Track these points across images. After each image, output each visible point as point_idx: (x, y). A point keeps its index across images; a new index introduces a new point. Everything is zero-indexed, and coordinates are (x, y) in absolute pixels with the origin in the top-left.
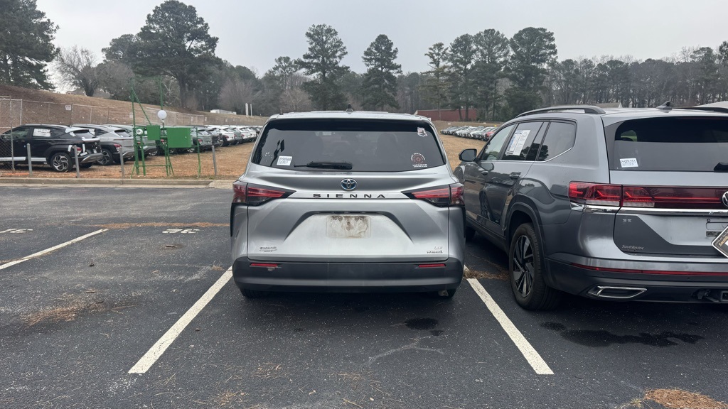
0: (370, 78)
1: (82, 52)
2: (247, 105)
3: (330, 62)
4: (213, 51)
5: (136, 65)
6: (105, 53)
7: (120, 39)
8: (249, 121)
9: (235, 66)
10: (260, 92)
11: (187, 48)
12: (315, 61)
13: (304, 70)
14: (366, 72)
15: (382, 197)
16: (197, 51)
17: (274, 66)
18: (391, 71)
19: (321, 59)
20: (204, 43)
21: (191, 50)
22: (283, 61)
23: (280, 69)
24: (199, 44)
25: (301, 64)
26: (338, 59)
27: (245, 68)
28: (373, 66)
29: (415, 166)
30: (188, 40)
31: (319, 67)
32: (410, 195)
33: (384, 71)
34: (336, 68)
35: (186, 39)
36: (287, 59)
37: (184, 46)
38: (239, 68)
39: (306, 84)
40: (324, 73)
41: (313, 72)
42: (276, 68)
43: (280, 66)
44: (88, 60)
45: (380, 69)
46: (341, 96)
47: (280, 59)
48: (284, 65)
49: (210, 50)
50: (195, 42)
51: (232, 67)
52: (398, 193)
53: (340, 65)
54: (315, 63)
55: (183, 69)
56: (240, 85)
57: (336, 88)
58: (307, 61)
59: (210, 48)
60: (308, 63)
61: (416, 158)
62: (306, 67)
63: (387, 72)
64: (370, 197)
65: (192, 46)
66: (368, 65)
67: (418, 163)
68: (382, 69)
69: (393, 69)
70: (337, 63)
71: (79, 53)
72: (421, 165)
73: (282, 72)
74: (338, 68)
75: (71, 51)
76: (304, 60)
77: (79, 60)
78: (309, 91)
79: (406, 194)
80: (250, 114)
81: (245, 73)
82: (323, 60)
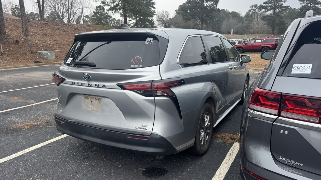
0: (302, 11)
1: (165, 12)
2: (232, 30)
3: (279, 4)
4: (216, 6)
5: (184, 16)
6: (176, 12)
7: (182, 5)
8: (233, 37)
9: (231, 12)
10: (241, 23)
11: (205, 6)
12: (270, 5)
13: (263, 10)
14: (300, 8)
15: (104, 87)
16: (210, 6)
17: (249, 10)
18: (317, 6)
19: (273, 3)
20: (213, 3)
21: (207, 6)
22: (254, 7)
23: (252, 11)
24: (211, 3)
25: (261, 7)
26: (283, 3)
27: (235, 12)
28: (305, 4)
29: (132, 66)
30: (206, 2)
31: (272, 8)
32: (122, 87)
33: (311, 6)
34: (282, 7)
35: (205, 2)
36: (256, 6)
37: (204, 5)
38: (233, 12)
39: (264, 17)
40: (274, 10)
41: (268, 10)
42: (250, 11)
43: (252, 10)
44: (167, 15)
45: (309, 5)
46: (284, 21)
47: (252, 6)
48: (254, 8)
49: (215, 6)
50: (209, 2)
51: (229, 12)
52: (114, 84)
53: (284, 5)
54: (270, 6)
55: (203, 16)
56: (232, 21)
57: (281, 17)
58: (265, 5)
59: (215, 4)
60: (266, 6)
61: (135, 60)
62: (265, 9)
63: (314, 6)
64: (98, 86)
65: (208, 5)
66: (302, 4)
67: (136, 63)
68: (311, 5)
69: (318, 4)
70: (282, 4)
71: (164, 13)
72: (136, 66)
73: (253, 12)
74: (283, 7)
75: (162, 12)
76: (264, 5)
77: (164, 16)
78: (265, 20)
79: (118, 86)
80: (233, 34)
81: (235, 15)
82: (275, 4)
